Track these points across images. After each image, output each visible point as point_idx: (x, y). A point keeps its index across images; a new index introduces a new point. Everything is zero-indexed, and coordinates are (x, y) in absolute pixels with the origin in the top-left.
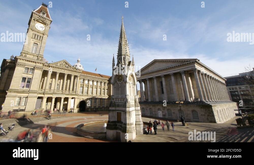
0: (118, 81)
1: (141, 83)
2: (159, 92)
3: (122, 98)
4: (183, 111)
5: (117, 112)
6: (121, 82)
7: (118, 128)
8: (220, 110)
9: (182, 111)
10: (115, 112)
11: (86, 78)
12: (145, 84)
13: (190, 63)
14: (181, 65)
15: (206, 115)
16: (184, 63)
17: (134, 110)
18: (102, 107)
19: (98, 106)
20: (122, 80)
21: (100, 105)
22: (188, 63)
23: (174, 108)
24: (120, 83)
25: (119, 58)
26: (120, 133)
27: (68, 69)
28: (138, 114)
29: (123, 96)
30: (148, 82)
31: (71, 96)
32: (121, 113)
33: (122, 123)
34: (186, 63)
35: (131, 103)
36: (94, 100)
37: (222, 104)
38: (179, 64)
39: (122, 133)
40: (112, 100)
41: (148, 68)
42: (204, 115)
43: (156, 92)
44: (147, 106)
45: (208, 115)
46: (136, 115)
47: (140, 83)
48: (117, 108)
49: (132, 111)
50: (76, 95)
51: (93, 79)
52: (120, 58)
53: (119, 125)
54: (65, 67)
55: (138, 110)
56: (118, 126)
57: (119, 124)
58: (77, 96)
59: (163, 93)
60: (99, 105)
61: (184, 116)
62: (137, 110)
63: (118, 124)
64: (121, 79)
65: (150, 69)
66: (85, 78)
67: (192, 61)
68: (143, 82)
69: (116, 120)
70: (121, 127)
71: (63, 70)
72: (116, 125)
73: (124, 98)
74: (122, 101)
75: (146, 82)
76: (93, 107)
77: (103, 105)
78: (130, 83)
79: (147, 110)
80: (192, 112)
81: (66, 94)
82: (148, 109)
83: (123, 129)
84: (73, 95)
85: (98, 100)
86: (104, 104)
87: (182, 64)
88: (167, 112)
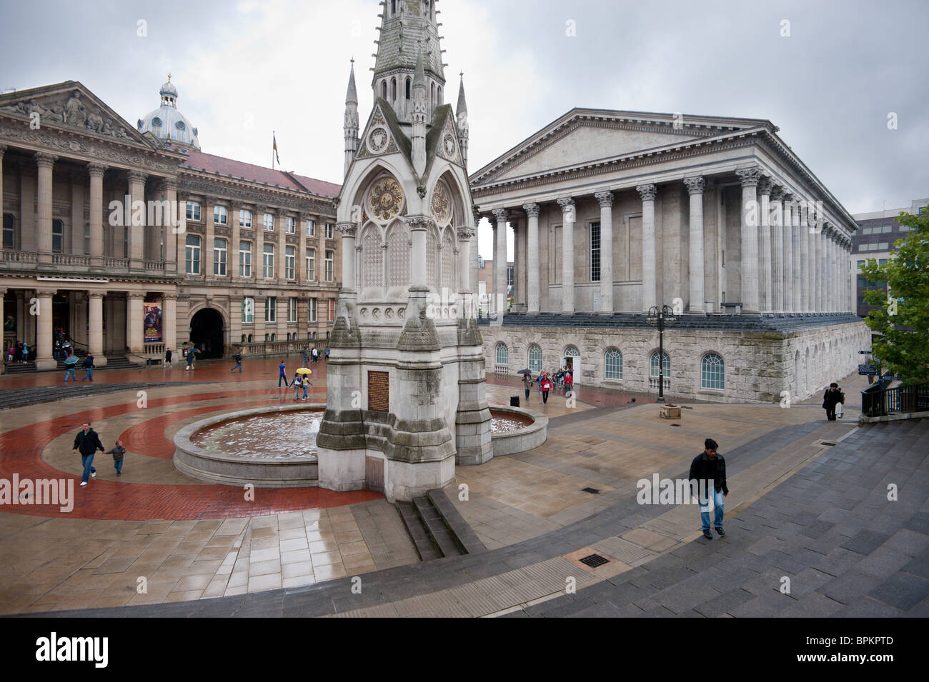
0: (377, 212)
1: (500, 225)
2: (577, 273)
3: (395, 304)
4: (671, 354)
5: (370, 372)
6: (389, 222)
7: (374, 441)
8: (808, 351)
9: (666, 355)
10: (356, 369)
11: (213, 195)
12: (516, 231)
13: (736, 138)
14: (693, 146)
15: (753, 371)
16: (707, 137)
17: (453, 362)
18: (305, 337)
19: (286, 332)
20: (396, 210)
21: (295, 330)
22: (725, 140)
23: (636, 344)
24: (384, 226)
25: (384, 83)
26: (383, 460)
27: (102, 138)
28: (471, 377)
29: (397, 295)
30: (533, 222)
31: (139, 286)
32: (387, 373)
33: (393, 417)
34: (719, 138)
35: (438, 329)
36: (264, 304)
37: (822, 328)
38: (689, 138)
39: (392, 463)
40: (345, 315)
41: (541, 154)
42: (747, 372)
43: (568, 271)
44: (519, 335)
45: (761, 374)
46: (459, 384)
47: (495, 227)
48: (368, 354)
49: (444, 363)
50: (165, 280)
51: (252, 198)
52: (389, 85)
53: (378, 429)
54: (81, 125)
55: (471, 361)
56: (371, 434)
57: (376, 424)
58: (174, 287)
59: (596, 275)
60: (292, 331)
61: (669, 375)
62: (465, 361)
63: (373, 425)
64: (392, 206)
65: (550, 160)
66: (209, 194)
67: (747, 132)
68: (508, 224)
69: (365, 408)
70: (385, 439)
71: (76, 146)
72: (365, 429)
73: (406, 304)
74: (396, 320)
75: (521, 224)
76: (263, 339)
77: (312, 330)
78: (438, 224)
79: (516, 351)
80: (705, 361)
81: (109, 276)
82: (523, 346)
83: (394, 446)
84: (152, 280)
85: (285, 305)
86: (316, 325)
87: (698, 143)
88: (602, 361)
